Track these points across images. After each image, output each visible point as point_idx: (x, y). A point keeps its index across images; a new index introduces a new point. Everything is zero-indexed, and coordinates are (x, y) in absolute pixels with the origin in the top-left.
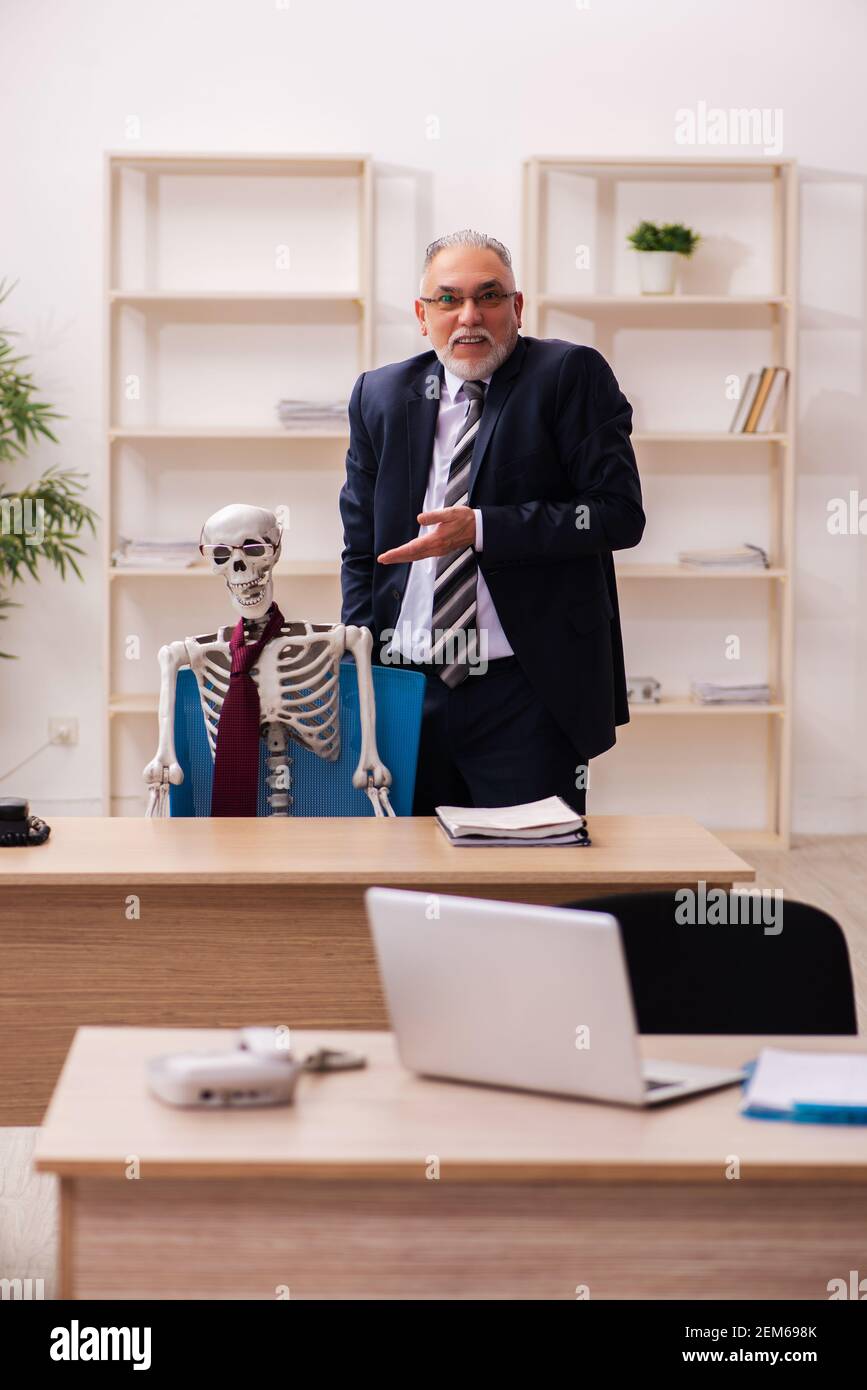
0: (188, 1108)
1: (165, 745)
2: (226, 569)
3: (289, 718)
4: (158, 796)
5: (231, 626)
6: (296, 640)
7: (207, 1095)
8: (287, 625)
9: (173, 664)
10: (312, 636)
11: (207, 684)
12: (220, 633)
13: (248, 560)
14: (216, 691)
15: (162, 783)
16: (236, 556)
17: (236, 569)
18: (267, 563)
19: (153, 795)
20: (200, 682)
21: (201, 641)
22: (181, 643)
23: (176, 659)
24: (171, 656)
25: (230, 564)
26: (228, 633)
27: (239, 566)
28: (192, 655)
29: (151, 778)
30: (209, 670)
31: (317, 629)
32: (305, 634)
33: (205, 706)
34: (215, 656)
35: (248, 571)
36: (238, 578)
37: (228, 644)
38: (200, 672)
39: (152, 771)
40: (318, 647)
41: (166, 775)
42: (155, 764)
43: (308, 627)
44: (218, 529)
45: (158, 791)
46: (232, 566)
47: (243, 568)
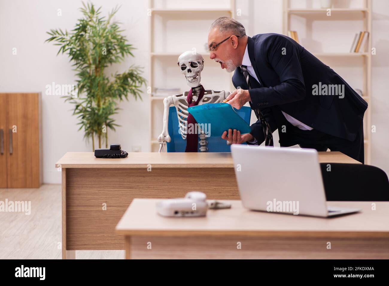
0: (170, 217)
1: (165, 129)
2: (185, 72)
4: (162, 146)
5: (187, 91)
6: (209, 96)
7: (176, 213)
8: (206, 91)
9: (168, 104)
10: (214, 95)
11: (180, 110)
12: (184, 93)
13: (192, 69)
14: (183, 113)
15: (164, 142)
16: (188, 67)
17: (188, 72)
18: (199, 70)
19: (161, 145)
20: (177, 110)
21: (177, 96)
22: (170, 97)
23: (169, 102)
24: (167, 101)
25: (186, 70)
26: (186, 94)
27: (189, 71)
28: (174, 101)
29: (160, 140)
30: (180, 106)
31: (215, 92)
32: (211, 94)
33: (179, 117)
34: (182, 101)
35: (192, 72)
36: (189, 74)
37: (187, 97)
38: (177, 107)
39: (160, 138)
40: (216, 98)
41: (165, 139)
42: (161, 135)
43: (212, 91)
44: (182, 59)
45: (162, 144)
46: (187, 71)
47: (191, 71)
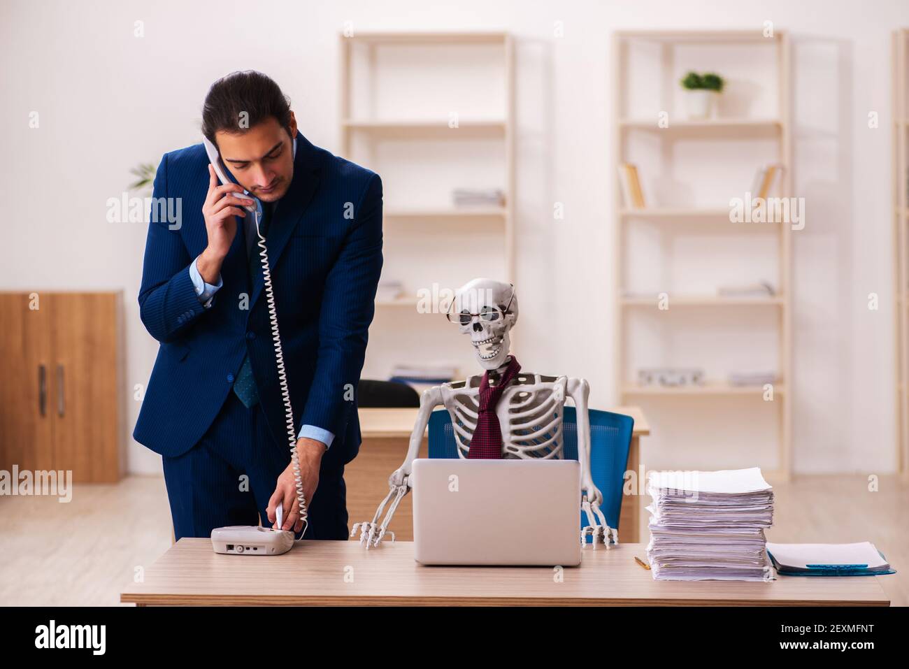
2: (469, 329)
3: (517, 450)
5: (478, 374)
6: (529, 387)
8: (523, 376)
9: (431, 404)
10: (539, 385)
11: (458, 422)
12: (468, 382)
13: (485, 324)
14: (465, 428)
16: (475, 320)
17: (475, 330)
18: (501, 326)
20: (453, 419)
21: (455, 386)
22: (436, 387)
23: (433, 398)
24: (429, 398)
25: (471, 325)
26: (475, 381)
27: (478, 327)
28: (446, 397)
30: (460, 410)
31: (543, 379)
32: (535, 383)
34: (464, 399)
35: (485, 332)
36: (479, 336)
37: (474, 390)
38: (454, 412)
40: (544, 394)
43: (536, 377)
46: (472, 327)
47: (481, 329)
